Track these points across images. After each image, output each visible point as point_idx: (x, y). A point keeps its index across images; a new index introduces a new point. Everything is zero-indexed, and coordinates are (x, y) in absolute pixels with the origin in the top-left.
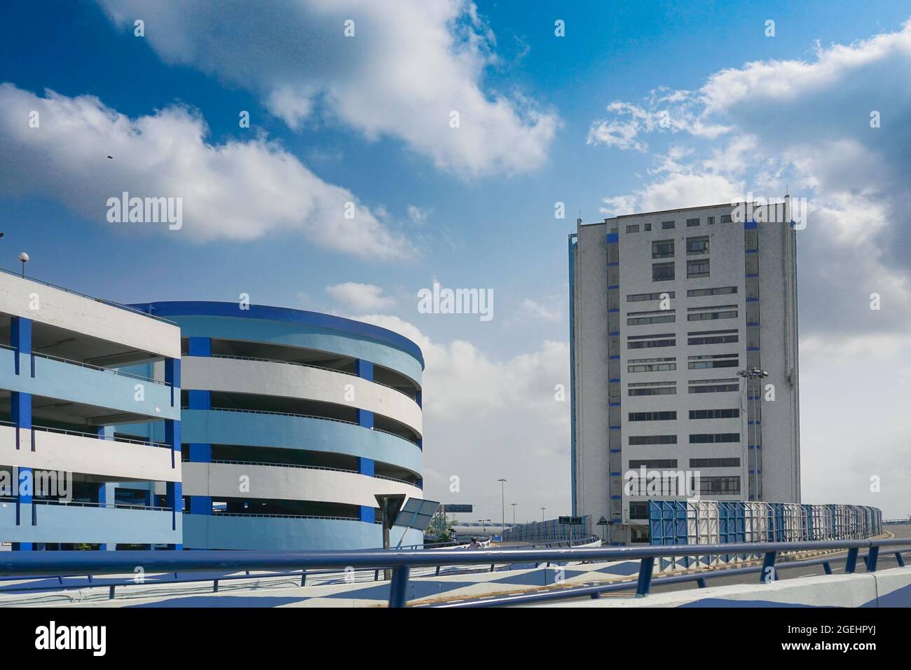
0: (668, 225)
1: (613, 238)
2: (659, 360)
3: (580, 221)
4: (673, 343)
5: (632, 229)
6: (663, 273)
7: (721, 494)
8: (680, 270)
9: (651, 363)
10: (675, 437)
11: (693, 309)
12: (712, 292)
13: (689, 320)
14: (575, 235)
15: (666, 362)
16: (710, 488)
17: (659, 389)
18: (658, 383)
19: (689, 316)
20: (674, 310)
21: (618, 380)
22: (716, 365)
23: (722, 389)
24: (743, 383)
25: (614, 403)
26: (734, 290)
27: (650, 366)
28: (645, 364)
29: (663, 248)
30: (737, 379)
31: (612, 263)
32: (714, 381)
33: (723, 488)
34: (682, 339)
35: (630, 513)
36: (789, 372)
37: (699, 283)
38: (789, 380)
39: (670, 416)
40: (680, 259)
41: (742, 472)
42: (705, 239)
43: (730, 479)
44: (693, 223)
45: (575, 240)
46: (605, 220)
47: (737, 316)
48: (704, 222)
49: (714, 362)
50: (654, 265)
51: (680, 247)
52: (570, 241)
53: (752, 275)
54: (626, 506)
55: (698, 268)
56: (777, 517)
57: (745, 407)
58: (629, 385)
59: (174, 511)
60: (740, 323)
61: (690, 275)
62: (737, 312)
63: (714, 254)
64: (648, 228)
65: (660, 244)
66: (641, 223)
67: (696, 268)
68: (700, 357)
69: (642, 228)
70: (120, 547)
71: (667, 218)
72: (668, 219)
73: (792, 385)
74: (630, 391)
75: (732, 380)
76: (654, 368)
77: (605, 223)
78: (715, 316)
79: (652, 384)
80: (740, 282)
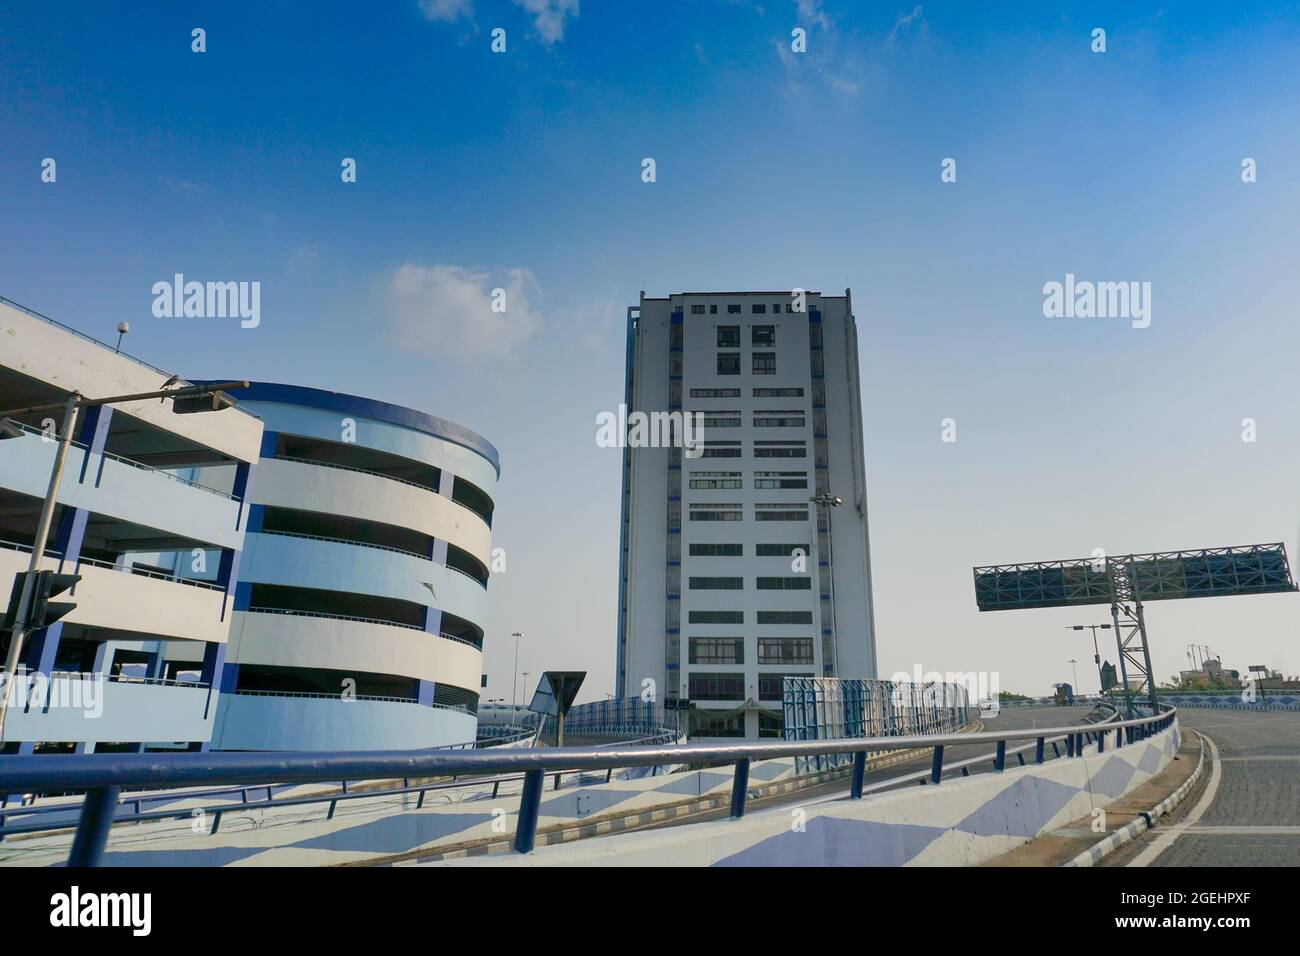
0: (734, 309)
1: (677, 318)
2: (724, 474)
3: (643, 293)
4: (737, 453)
5: (698, 309)
6: (728, 365)
7: (793, 663)
8: (746, 363)
9: (714, 478)
10: (740, 580)
11: (759, 412)
12: (778, 392)
13: (755, 425)
14: (636, 309)
15: (732, 478)
16: (780, 655)
17: (723, 513)
18: (722, 505)
19: (755, 420)
20: (740, 412)
21: (679, 499)
22: (785, 485)
23: (790, 516)
24: (812, 510)
25: (674, 530)
26: (800, 392)
27: (714, 482)
28: (708, 478)
29: (728, 336)
30: (806, 505)
31: (676, 347)
32: (782, 505)
33: (795, 654)
34: (748, 449)
35: (690, 691)
36: (858, 498)
37: (766, 381)
38: (859, 508)
39: (734, 550)
40: (746, 349)
41: (813, 631)
42: (771, 329)
43: (803, 642)
44: (759, 309)
45: (635, 314)
46: (671, 296)
47: (804, 425)
48: (769, 309)
49: (783, 482)
50: (719, 355)
51: (746, 336)
52: (629, 314)
53: (818, 375)
54: (684, 680)
55: (765, 363)
56: (854, 698)
57: (816, 543)
58: (691, 505)
59: (210, 687)
60: (806, 434)
61: (756, 370)
62: (803, 419)
63: (779, 347)
64: (714, 310)
65: (726, 330)
66: (707, 303)
67: (762, 363)
68: (767, 474)
69: (708, 309)
70: (101, 747)
71: (735, 301)
72: (734, 303)
73: (862, 516)
74: (692, 513)
75: (801, 505)
76: (719, 484)
77: (670, 300)
78: (782, 423)
79: (716, 505)
80: (807, 384)
